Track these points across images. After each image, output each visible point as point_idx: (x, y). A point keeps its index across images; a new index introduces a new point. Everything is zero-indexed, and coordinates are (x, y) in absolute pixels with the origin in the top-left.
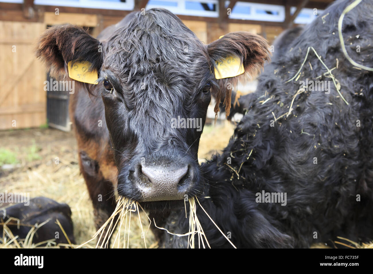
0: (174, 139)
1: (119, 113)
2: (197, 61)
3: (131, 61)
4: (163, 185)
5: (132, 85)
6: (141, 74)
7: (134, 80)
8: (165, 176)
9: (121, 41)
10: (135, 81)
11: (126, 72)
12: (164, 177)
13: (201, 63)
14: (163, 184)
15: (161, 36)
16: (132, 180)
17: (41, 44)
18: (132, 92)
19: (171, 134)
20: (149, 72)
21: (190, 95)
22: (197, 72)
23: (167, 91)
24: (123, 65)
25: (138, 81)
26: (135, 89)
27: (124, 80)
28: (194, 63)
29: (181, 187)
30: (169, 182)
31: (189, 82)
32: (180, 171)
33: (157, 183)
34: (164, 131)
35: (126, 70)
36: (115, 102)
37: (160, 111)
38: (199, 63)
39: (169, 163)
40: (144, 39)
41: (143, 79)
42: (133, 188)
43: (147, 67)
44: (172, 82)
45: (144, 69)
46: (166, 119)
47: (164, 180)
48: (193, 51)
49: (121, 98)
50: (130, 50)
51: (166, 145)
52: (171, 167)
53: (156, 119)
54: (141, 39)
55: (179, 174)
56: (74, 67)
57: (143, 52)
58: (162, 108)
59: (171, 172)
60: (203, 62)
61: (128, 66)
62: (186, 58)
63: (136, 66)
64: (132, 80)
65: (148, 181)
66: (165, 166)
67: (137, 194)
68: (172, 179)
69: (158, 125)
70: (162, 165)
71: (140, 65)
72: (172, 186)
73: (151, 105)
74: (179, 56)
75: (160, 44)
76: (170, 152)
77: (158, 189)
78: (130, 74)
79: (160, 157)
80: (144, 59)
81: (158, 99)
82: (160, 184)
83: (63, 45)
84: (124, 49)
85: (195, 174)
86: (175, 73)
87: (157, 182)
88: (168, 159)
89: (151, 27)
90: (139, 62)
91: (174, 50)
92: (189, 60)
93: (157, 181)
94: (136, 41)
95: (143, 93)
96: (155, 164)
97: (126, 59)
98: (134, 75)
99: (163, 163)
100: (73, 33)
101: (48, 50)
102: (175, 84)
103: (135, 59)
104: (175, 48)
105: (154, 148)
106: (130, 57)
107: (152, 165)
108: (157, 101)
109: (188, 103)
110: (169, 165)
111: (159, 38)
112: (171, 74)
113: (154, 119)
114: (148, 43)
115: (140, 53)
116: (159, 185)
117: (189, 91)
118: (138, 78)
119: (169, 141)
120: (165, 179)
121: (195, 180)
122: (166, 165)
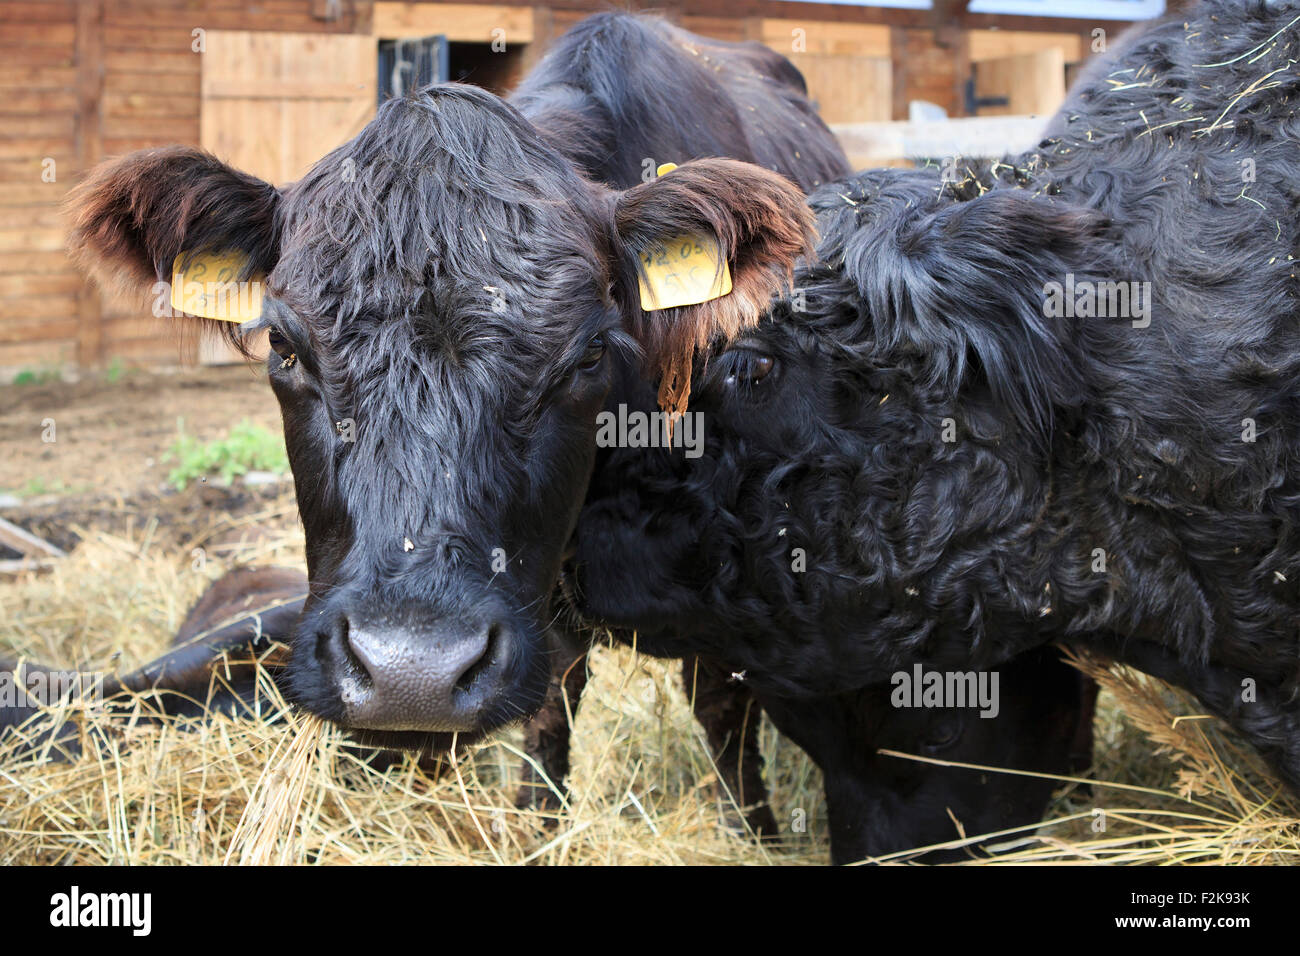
0: (456, 542)
1: (312, 433)
2: (559, 277)
3: (346, 271)
4: (406, 690)
5: (344, 353)
6: (374, 315)
7: (353, 336)
8: (412, 662)
9: (327, 201)
10: (353, 342)
11: (331, 309)
12: (411, 666)
13: (570, 283)
14: (405, 686)
15: (449, 188)
16: (323, 662)
17: (83, 212)
18: (342, 373)
19: (446, 526)
20: (399, 313)
21: (526, 387)
22: (554, 316)
23: (445, 382)
24: (319, 288)
25: (364, 338)
26: (353, 365)
27: (321, 333)
28: (547, 284)
29: (464, 696)
30: (423, 683)
31: (523, 348)
32: (461, 647)
33: (387, 683)
34: (426, 516)
35: (329, 303)
36: (300, 398)
37: (418, 447)
38: (564, 284)
39: (431, 621)
40: (395, 197)
41: (379, 337)
42: (323, 685)
43: (393, 293)
44: (466, 347)
45: (384, 303)
46: (434, 475)
47: (408, 675)
48: (549, 241)
49: (317, 387)
50: (349, 236)
51: (428, 560)
52: (435, 634)
53: (405, 476)
54: (383, 197)
55: (458, 657)
56: (192, 273)
57: (385, 243)
58: (426, 440)
59: (432, 649)
60: (576, 283)
61: (335, 291)
62: (521, 264)
63: (359, 288)
64: (348, 336)
65: (363, 672)
66: (417, 631)
67: (331, 703)
68: (434, 674)
69: (407, 495)
70: (408, 628)
71: (371, 286)
72: (435, 694)
73: (397, 423)
74: (501, 259)
75: (443, 215)
76: (438, 582)
77: (391, 702)
78: (340, 316)
79: (404, 602)
80: (389, 267)
81: (414, 408)
82: (396, 686)
83: (152, 211)
84: (329, 231)
85: (512, 654)
86: (477, 319)
87: (386, 679)
88: (429, 606)
89: (424, 153)
90: (370, 274)
91: (484, 239)
92: (529, 270)
93: (388, 676)
94: (367, 204)
95: (375, 380)
96: (387, 622)
97: (329, 269)
98: (351, 320)
99: (410, 620)
100: (182, 174)
101: (104, 228)
102: (476, 353)
103: (357, 266)
104: (490, 230)
105: (391, 571)
106: (347, 257)
107: (377, 626)
108: (411, 413)
109: (519, 413)
110: (429, 627)
111: (443, 195)
112: (468, 319)
113: (399, 474)
114: (404, 214)
115: (375, 247)
116: (392, 690)
117: (522, 374)
118: (365, 328)
119: (440, 548)
120: (412, 673)
121: (508, 674)
122: (421, 627)
